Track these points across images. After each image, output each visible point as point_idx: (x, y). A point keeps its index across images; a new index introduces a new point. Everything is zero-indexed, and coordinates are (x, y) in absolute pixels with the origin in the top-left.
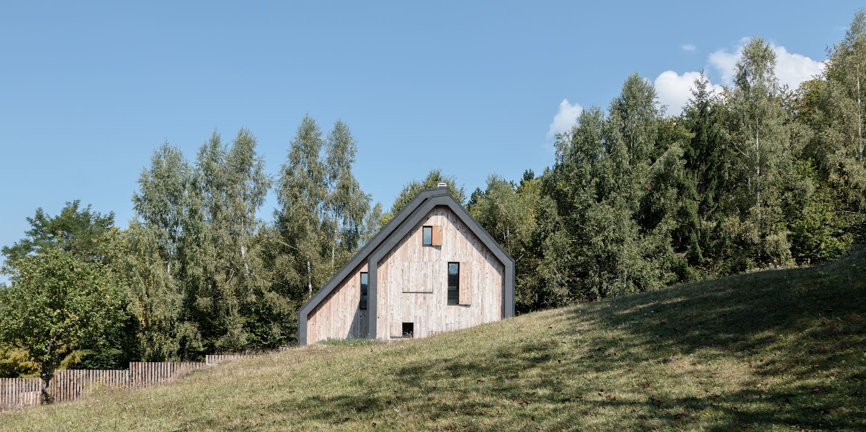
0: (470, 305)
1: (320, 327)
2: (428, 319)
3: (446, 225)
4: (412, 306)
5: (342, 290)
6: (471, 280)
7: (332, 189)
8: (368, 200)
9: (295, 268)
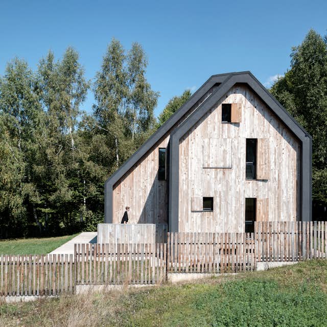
0: (267, 180)
1: (124, 196)
2: (227, 193)
3: (244, 102)
4: (212, 181)
5: (143, 163)
6: (269, 156)
7: (132, 89)
8: (157, 96)
9: (106, 144)
